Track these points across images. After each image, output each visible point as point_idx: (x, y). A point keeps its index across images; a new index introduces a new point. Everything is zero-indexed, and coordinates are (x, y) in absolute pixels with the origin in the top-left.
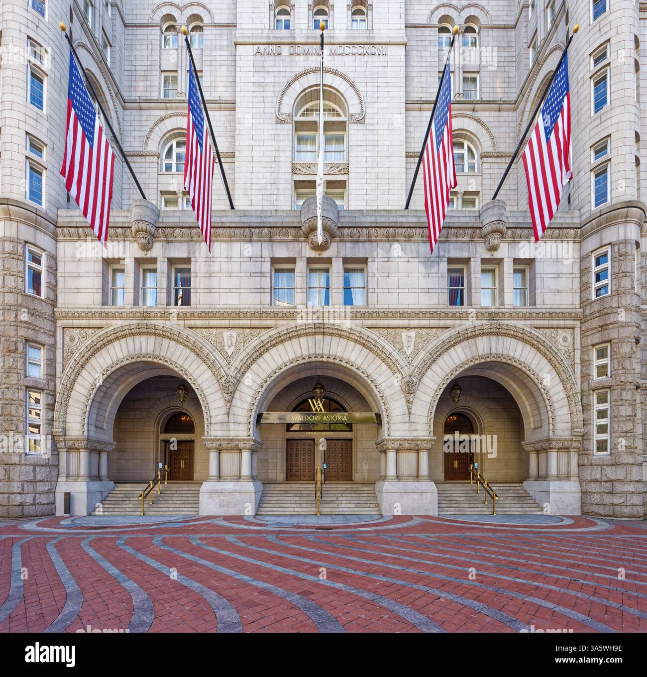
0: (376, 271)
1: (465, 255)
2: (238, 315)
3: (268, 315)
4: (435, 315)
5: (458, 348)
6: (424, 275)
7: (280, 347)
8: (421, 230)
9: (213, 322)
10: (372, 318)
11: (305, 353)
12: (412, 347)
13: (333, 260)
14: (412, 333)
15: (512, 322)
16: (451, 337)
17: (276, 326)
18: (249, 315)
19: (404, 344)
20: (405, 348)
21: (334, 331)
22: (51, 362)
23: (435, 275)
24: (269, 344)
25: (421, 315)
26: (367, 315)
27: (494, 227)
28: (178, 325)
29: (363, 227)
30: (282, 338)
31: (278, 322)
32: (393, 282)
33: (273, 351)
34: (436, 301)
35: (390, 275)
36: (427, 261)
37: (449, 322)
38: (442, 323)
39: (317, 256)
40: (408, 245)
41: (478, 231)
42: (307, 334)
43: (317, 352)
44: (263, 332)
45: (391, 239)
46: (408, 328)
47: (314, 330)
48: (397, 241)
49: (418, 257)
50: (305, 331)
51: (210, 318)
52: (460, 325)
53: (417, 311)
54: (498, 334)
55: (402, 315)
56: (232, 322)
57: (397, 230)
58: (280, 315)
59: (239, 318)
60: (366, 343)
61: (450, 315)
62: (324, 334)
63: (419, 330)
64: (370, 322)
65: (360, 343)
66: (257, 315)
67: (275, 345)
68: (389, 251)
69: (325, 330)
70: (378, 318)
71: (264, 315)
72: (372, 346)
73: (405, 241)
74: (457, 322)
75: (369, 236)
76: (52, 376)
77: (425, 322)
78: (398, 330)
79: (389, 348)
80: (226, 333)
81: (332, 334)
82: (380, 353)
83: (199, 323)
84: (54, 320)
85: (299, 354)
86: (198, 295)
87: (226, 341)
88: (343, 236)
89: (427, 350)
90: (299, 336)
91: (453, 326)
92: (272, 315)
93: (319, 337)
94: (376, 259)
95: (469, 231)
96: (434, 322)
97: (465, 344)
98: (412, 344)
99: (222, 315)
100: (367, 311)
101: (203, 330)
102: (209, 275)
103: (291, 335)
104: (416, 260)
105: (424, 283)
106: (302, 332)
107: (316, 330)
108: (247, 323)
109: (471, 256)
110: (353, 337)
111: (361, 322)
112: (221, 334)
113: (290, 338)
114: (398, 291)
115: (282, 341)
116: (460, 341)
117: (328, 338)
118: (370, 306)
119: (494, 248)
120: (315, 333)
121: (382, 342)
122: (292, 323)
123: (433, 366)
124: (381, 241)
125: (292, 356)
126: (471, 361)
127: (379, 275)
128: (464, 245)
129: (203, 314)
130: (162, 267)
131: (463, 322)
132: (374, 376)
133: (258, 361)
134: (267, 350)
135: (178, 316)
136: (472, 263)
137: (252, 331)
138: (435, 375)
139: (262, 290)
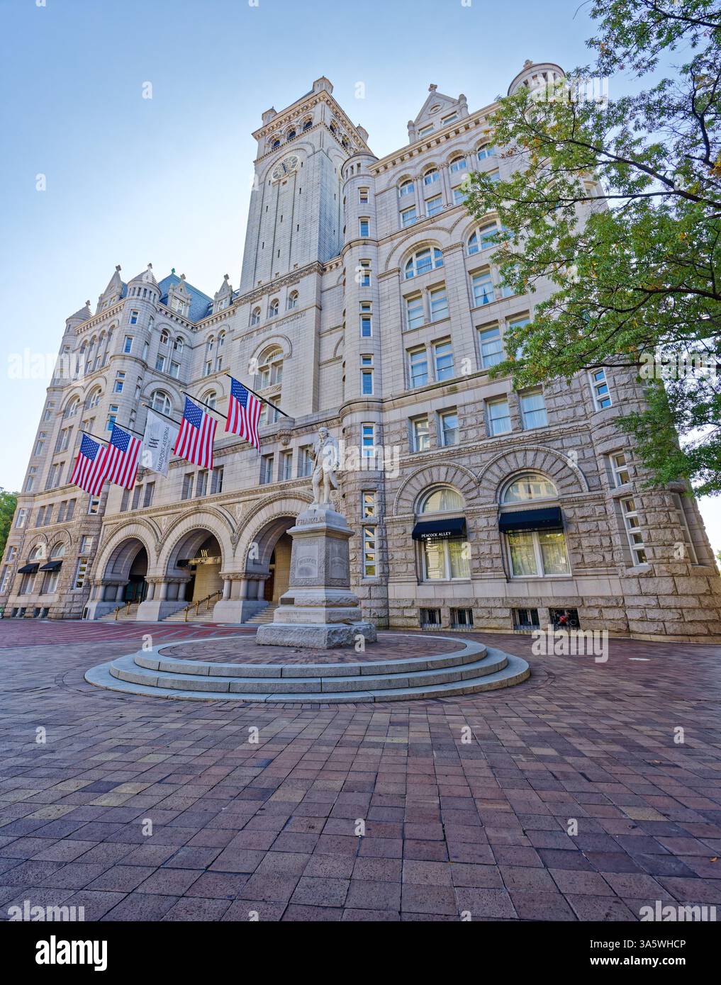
0: (226, 472)
1: (271, 451)
2: (167, 508)
3: (179, 506)
4: (252, 492)
5: (262, 511)
6: (249, 469)
7: (182, 522)
9: (159, 513)
10: (222, 500)
14: (241, 505)
15: (295, 489)
16: (256, 505)
17: (182, 511)
18: (172, 507)
22: (95, 544)
23: (254, 467)
24: (179, 522)
25: (246, 493)
30: (182, 518)
32: (234, 476)
34: (253, 484)
35: (233, 472)
36: (252, 460)
37: (259, 495)
38: (255, 496)
40: (243, 452)
41: (276, 436)
42: (193, 514)
43: (198, 524)
44: (177, 515)
45: (235, 451)
46: (239, 502)
48: (238, 452)
49: (247, 459)
50: (192, 512)
52: (263, 497)
53: (241, 492)
54: (285, 498)
55: (236, 495)
56: (166, 512)
58: (185, 505)
60: (218, 515)
61: (259, 490)
63: (243, 503)
65: (215, 515)
66: (175, 506)
68: (233, 459)
69: (200, 510)
70: (224, 499)
71: (177, 506)
72: (221, 517)
73: (241, 451)
74: (262, 494)
75: (225, 452)
76: (94, 550)
77: (247, 498)
78: (234, 504)
80: (164, 518)
81: (203, 512)
83: (153, 514)
84: (101, 522)
85: (189, 525)
89: (244, 515)
90: (190, 515)
91: (259, 498)
92: (181, 505)
93: (198, 515)
94: (227, 465)
96: (251, 497)
97: (266, 507)
100: (218, 496)
102: (161, 488)
103: (187, 515)
104: (246, 461)
105: (249, 473)
108: (172, 511)
109: (274, 451)
110: (212, 512)
111: (217, 503)
112: (162, 519)
113: (186, 517)
114: (236, 481)
116: (263, 507)
117: (201, 515)
118: (221, 493)
119: (287, 444)
120: (196, 513)
122: (189, 508)
123: (249, 525)
124: (230, 454)
125: (186, 527)
126: (269, 519)
127: (228, 473)
128: (271, 446)
129: (155, 510)
130: (144, 488)
131: (267, 494)
132: (220, 534)
133: (172, 532)
134: (177, 525)
135: (146, 513)
136: (275, 456)
137: (173, 515)
138: (249, 530)
139: (179, 492)
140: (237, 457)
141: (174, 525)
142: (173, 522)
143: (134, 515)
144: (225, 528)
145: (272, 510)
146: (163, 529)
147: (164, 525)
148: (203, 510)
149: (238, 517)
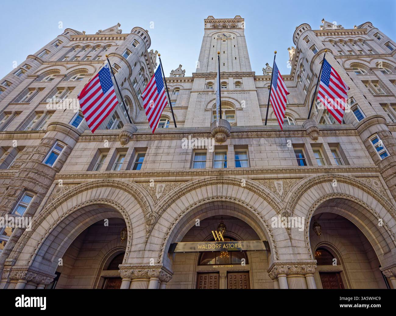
0: (253, 150)
1: (301, 142)
2: (168, 174)
3: (188, 174)
4: (292, 171)
5: (312, 189)
6: (281, 151)
7: (193, 192)
8: (275, 132)
9: (152, 179)
10: (254, 174)
11: (210, 195)
12: (282, 190)
13: (228, 146)
14: (281, 182)
16: (306, 182)
17: (192, 180)
18: (175, 174)
19: (277, 188)
20: (278, 191)
21: (229, 181)
22: (35, 205)
23: (287, 151)
24: (186, 190)
25: (284, 171)
26: (250, 172)
27: (313, 129)
28: (129, 181)
29: (244, 132)
30: (195, 186)
31: (193, 177)
32: (264, 155)
33: (188, 195)
34: (291, 164)
35: (261, 152)
37: (302, 175)
38: (298, 175)
39: (219, 145)
40: (269, 139)
41: (305, 132)
42: (211, 184)
43: (218, 195)
44: (183, 183)
45: (259, 136)
46: (278, 179)
47: (216, 181)
48: (263, 137)
49: (276, 144)
50: (210, 182)
51: (150, 176)
52: (309, 176)
53: (281, 169)
55: (272, 171)
56: (164, 178)
57: (262, 132)
58: (195, 173)
59: (169, 176)
60: (252, 188)
61: (302, 170)
62: (223, 183)
63: (284, 180)
64: (252, 176)
65: (247, 188)
66: (180, 173)
67: (189, 191)
68: (259, 141)
69: (224, 181)
70: (257, 174)
71: (184, 174)
72: (255, 190)
73: (267, 137)
74: (307, 174)
75: (247, 135)
77: (287, 175)
78: (271, 180)
79: (267, 191)
80: (159, 185)
81: (228, 184)
82: (262, 194)
83: (143, 179)
84: (53, 179)
85: (206, 196)
86: (147, 164)
87: (157, 190)
88: (233, 136)
89: (292, 192)
90: (206, 185)
91: (306, 177)
92: (190, 173)
93: (220, 186)
94: (252, 145)
95: (300, 132)
96: (293, 175)
97: (315, 187)
98: (282, 188)
99: (158, 174)
100: (250, 169)
101: (144, 183)
103: (201, 184)
104: (275, 145)
105: (281, 155)
106: (208, 182)
107: (218, 181)
108: (173, 178)
109: (305, 142)
111: (247, 176)
112: (155, 185)
113: (200, 186)
114: (267, 159)
115: (195, 189)
116: (312, 186)
117: (225, 186)
118: (251, 167)
119: (316, 139)
120: (217, 183)
121: (262, 187)
122: (202, 178)
123: (299, 202)
124: (254, 138)
125: (201, 198)
126: (324, 198)
127: (255, 152)
128: (299, 138)
129: (147, 174)
130: (130, 152)
131: (311, 174)
132: (259, 210)
133: (176, 202)
134: (184, 194)
135: (130, 176)
136: (306, 146)
137: (176, 183)
138: (302, 208)
139: (186, 161)
140: (262, 141)
141: (180, 194)
142: (178, 190)
143: (110, 176)
144: (265, 203)
145: (323, 190)
146: (158, 198)
147: (159, 193)
148: (228, 181)
149: (281, 194)
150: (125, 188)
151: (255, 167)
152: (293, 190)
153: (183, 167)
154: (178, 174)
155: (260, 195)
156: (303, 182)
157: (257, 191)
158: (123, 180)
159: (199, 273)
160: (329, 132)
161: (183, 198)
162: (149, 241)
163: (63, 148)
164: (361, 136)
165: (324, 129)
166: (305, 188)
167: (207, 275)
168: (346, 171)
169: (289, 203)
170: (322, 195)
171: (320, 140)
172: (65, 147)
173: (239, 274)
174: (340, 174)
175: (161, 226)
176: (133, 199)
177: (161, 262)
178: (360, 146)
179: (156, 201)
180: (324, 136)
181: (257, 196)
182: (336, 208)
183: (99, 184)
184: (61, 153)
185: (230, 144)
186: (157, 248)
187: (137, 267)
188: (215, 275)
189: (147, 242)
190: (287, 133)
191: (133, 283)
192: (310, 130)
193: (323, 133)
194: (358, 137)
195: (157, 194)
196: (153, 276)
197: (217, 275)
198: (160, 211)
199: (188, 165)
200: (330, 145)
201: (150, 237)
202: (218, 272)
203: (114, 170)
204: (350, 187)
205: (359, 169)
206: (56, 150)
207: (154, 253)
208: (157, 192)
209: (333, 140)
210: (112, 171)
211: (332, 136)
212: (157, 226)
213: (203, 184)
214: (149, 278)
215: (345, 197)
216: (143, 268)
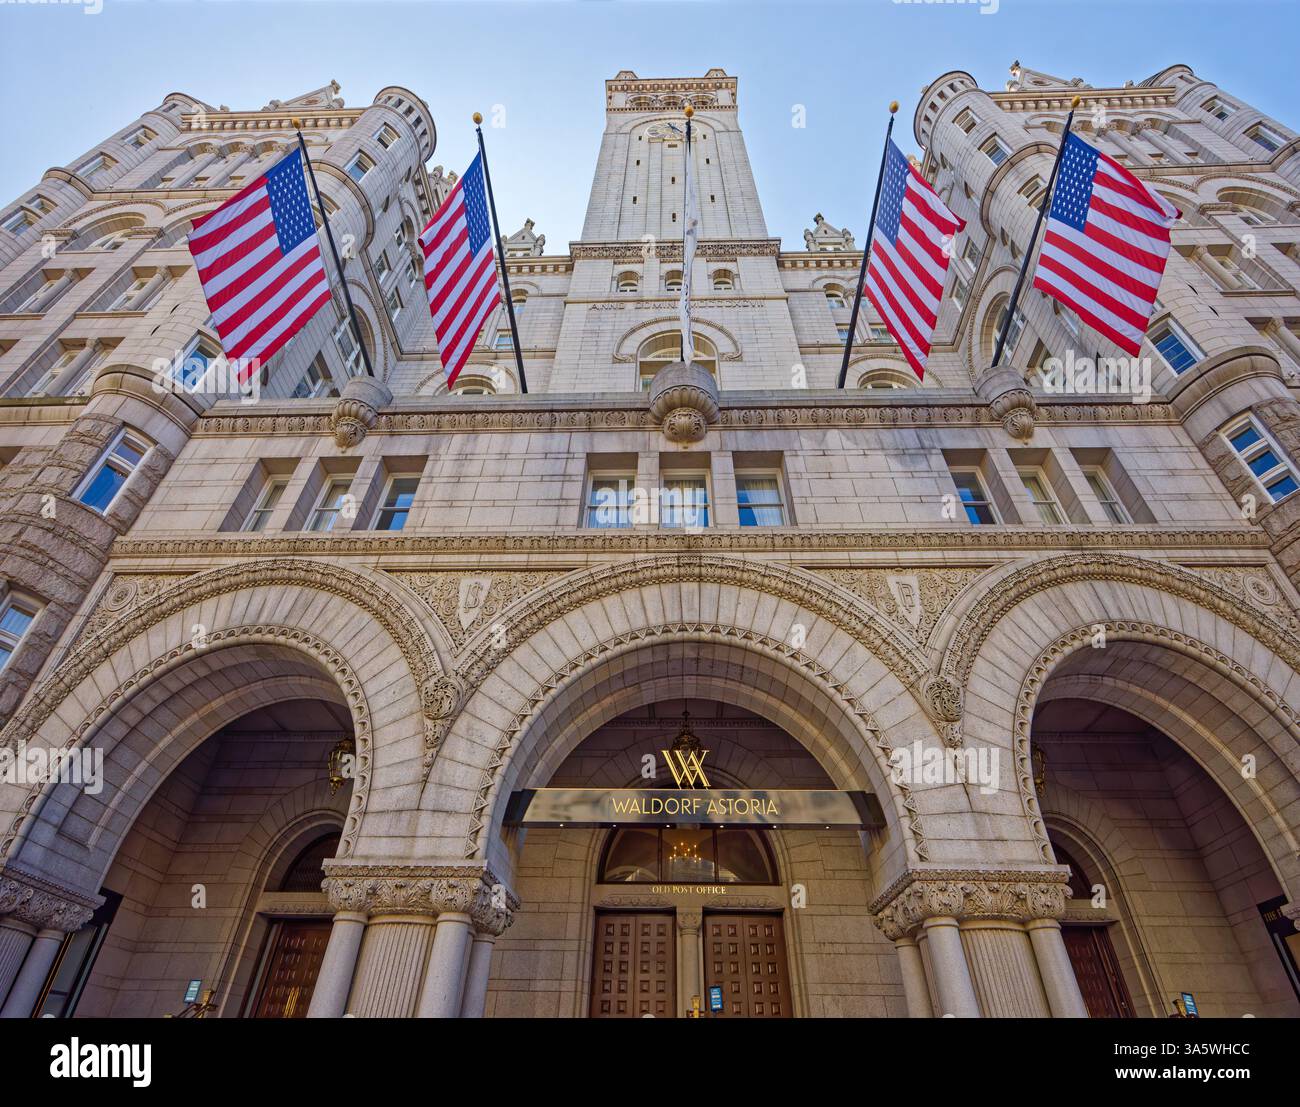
0: (803, 470)
1: (973, 444)
2: (502, 543)
3: (571, 544)
4: (950, 540)
6: (903, 475)
7: (594, 607)
8: (878, 411)
9: (443, 559)
10: (811, 548)
11: (655, 620)
12: (918, 609)
13: (713, 454)
15: (1125, 554)
16: (1005, 580)
17: (587, 565)
18: (526, 543)
19: (898, 601)
20: (901, 609)
21: (724, 572)
23: (926, 475)
24: (566, 600)
25: (920, 541)
26: (797, 541)
27: (1014, 399)
28: (364, 565)
30: (599, 586)
31: (591, 557)
32: (843, 487)
33: (575, 617)
35: (832, 475)
36: (903, 455)
39: (680, 450)
40: (858, 433)
41: (983, 410)
42: (659, 580)
43: (687, 618)
44: (556, 576)
45: (823, 424)
46: (900, 568)
47: (676, 570)
48: (835, 427)
49: (883, 449)
50: (655, 572)
51: (438, 551)
52: (1013, 560)
53: (910, 533)
54: (1106, 577)
55: (877, 541)
56: (486, 558)
57: (831, 411)
58: (599, 542)
59: (504, 550)
60: (807, 596)
61: (984, 539)
62: (700, 578)
63: (923, 572)
64: (807, 557)
65: (791, 598)
66: (544, 543)
67: (580, 603)
68: (822, 441)
69: (704, 570)
70: (823, 548)
71: (560, 543)
72: (821, 603)
73: (850, 428)
74: (1005, 554)
75: (779, 419)
77: (933, 556)
78: (875, 573)
79: (864, 606)
80: (467, 581)
81: (720, 580)
82: (846, 618)
83: (411, 560)
84: (105, 557)
85: (639, 622)
86: (425, 510)
87: (462, 597)
88: (729, 421)
89: (957, 612)
90: (640, 584)
91: (1000, 563)
92: (580, 542)
93: (689, 587)
94: (799, 453)
95: (969, 411)
96: (953, 556)
97: (1040, 597)
98: (917, 601)
99: (465, 544)
100: (796, 533)
101: (416, 576)
102: (458, 479)
103: (620, 580)
104: (880, 452)
105: (905, 486)
106: (647, 574)
107: (682, 570)
108: (520, 559)
109: (986, 446)
110: (773, 583)
111: (786, 555)
112: (456, 583)
113: (619, 588)
114: (857, 500)
115: (598, 595)
116: (1028, 593)
117: (710, 589)
118: (801, 526)
119: (1025, 433)
120: (680, 578)
121: (843, 592)
122: (626, 558)
123: (985, 649)
124: (804, 427)
125: (621, 627)
126: (1074, 638)
127: (809, 476)
128: (966, 432)
129: (425, 543)
130: (368, 469)
131: (1018, 554)
132: (841, 674)
133: (533, 640)
134: (560, 613)
135: (368, 549)
136: (994, 457)
137: (529, 577)
138: (998, 672)
139: (564, 503)
140: (834, 437)
141: (547, 611)
142: (540, 599)
143: (298, 549)
144: (861, 652)
145: (1068, 610)
146: (465, 625)
147: (468, 608)
148: (718, 572)
149: (914, 619)
150: (352, 592)
151: (815, 526)
152: (961, 607)
153: (553, 522)
154: (536, 544)
155: (839, 624)
156: (992, 579)
157: (827, 606)
158: (342, 562)
159: (600, 912)
160: (1072, 410)
161: (556, 628)
162: (434, 777)
163: (141, 452)
164: (1187, 424)
165: (1054, 401)
166: (1002, 600)
167: (631, 920)
168: (1146, 542)
169: (948, 652)
170: (1064, 627)
171: (1042, 438)
172: (150, 450)
173: (747, 921)
174: (1124, 552)
175: (478, 725)
176: (376, 626)
177: (479, 854)
178: (1186, 460)
179: (457, 636)
180: (1054, 423)
181: (830, 627)
182: (1108, 681)
183: (258, 576)
184: (135, 471)
185: (718, 447)
186: (466, 801)
187: (390, 871)
188: (659, 919)
189: (425, 780)
190: (921, 412)
191: (373, 930)
192: (1006, 402)
193: (1051, 416)
194: (1178, 430)
195: (460, 611)
196: (450, 906)
197: (668, 920)
198: (476, 671)
199: (572, 515)
200: (1080, 454)
201: (439, 761)
202: (671, 912)
203: (315, 528)
204: (1167, 599)
205: (1193, 538)
206: (118, 460)
207: (451, 820)
208: (461, 604)
209: (1087, 437)
210: (305, 533)
211: (1082, 425)
212: (461, 725)
213: (627, 579)
214: (435, 915)
215: (1149, 636)
216: (413, 873)
